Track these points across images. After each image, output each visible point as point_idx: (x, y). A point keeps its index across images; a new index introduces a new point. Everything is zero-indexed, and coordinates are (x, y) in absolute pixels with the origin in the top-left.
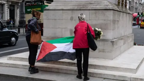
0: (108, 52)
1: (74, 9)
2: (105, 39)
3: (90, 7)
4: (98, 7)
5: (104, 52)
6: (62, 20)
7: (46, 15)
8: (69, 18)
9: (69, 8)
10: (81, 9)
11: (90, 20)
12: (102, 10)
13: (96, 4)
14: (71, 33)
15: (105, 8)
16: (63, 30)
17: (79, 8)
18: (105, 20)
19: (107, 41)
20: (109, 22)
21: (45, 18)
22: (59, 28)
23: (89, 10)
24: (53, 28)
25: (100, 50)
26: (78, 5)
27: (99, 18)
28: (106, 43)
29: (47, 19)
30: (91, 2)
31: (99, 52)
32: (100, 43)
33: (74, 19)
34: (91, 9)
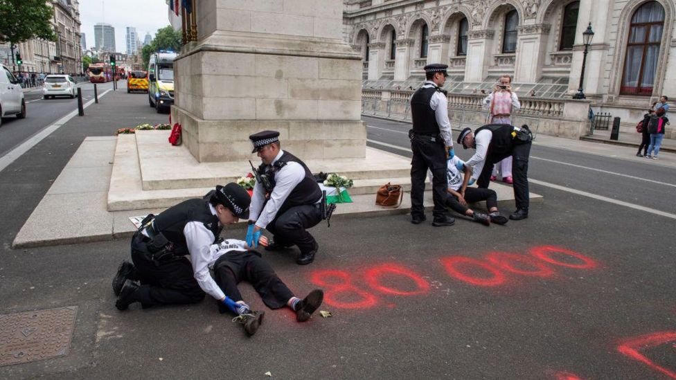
0: (358, 144)
1: (285, 53)
2: (349, 118)
3: (318, 50)
4: (334, 52)
5: (350, 145)
6: (255, 77)
7: (210, 64)
8: (273, 74)
9: (270, 49)
10: (301, 53)
11: (320, 79)
12: (343, 58)
13: (327, 45)
14: (277, 108)
15: (350, 56)
16: (259, 102)
17: (294, 50)
18: (349, 80)
19: (356, 123)
20: (356, 84)
21: (208, 72)
22: (248, 97)
23: (319, 57)
24: (232, 97)
25: (343, 142)
26: (288, 45)
27: (338, 76)
28: (355, 126)
29: (216, 75)
30: (314, 40)
31: (341, 147)
32: (344, 127)
33: (284, 76)
34: (321, 54)
